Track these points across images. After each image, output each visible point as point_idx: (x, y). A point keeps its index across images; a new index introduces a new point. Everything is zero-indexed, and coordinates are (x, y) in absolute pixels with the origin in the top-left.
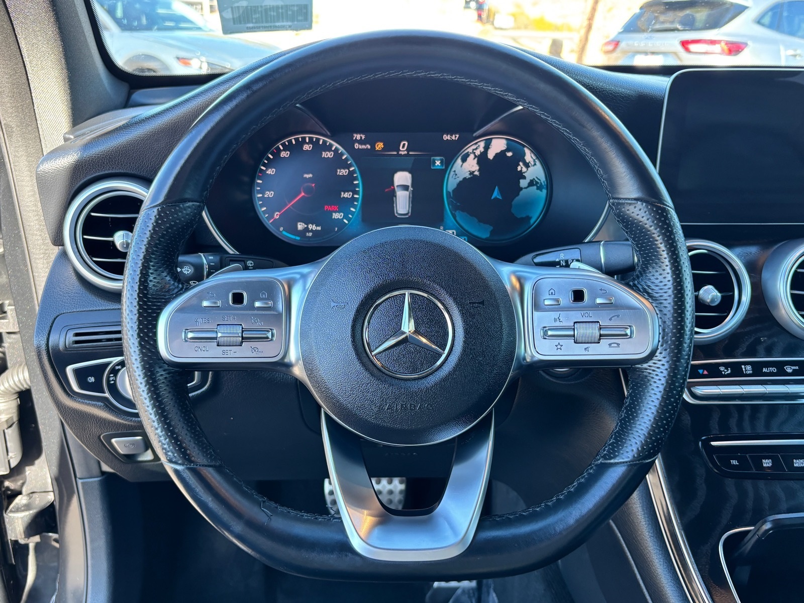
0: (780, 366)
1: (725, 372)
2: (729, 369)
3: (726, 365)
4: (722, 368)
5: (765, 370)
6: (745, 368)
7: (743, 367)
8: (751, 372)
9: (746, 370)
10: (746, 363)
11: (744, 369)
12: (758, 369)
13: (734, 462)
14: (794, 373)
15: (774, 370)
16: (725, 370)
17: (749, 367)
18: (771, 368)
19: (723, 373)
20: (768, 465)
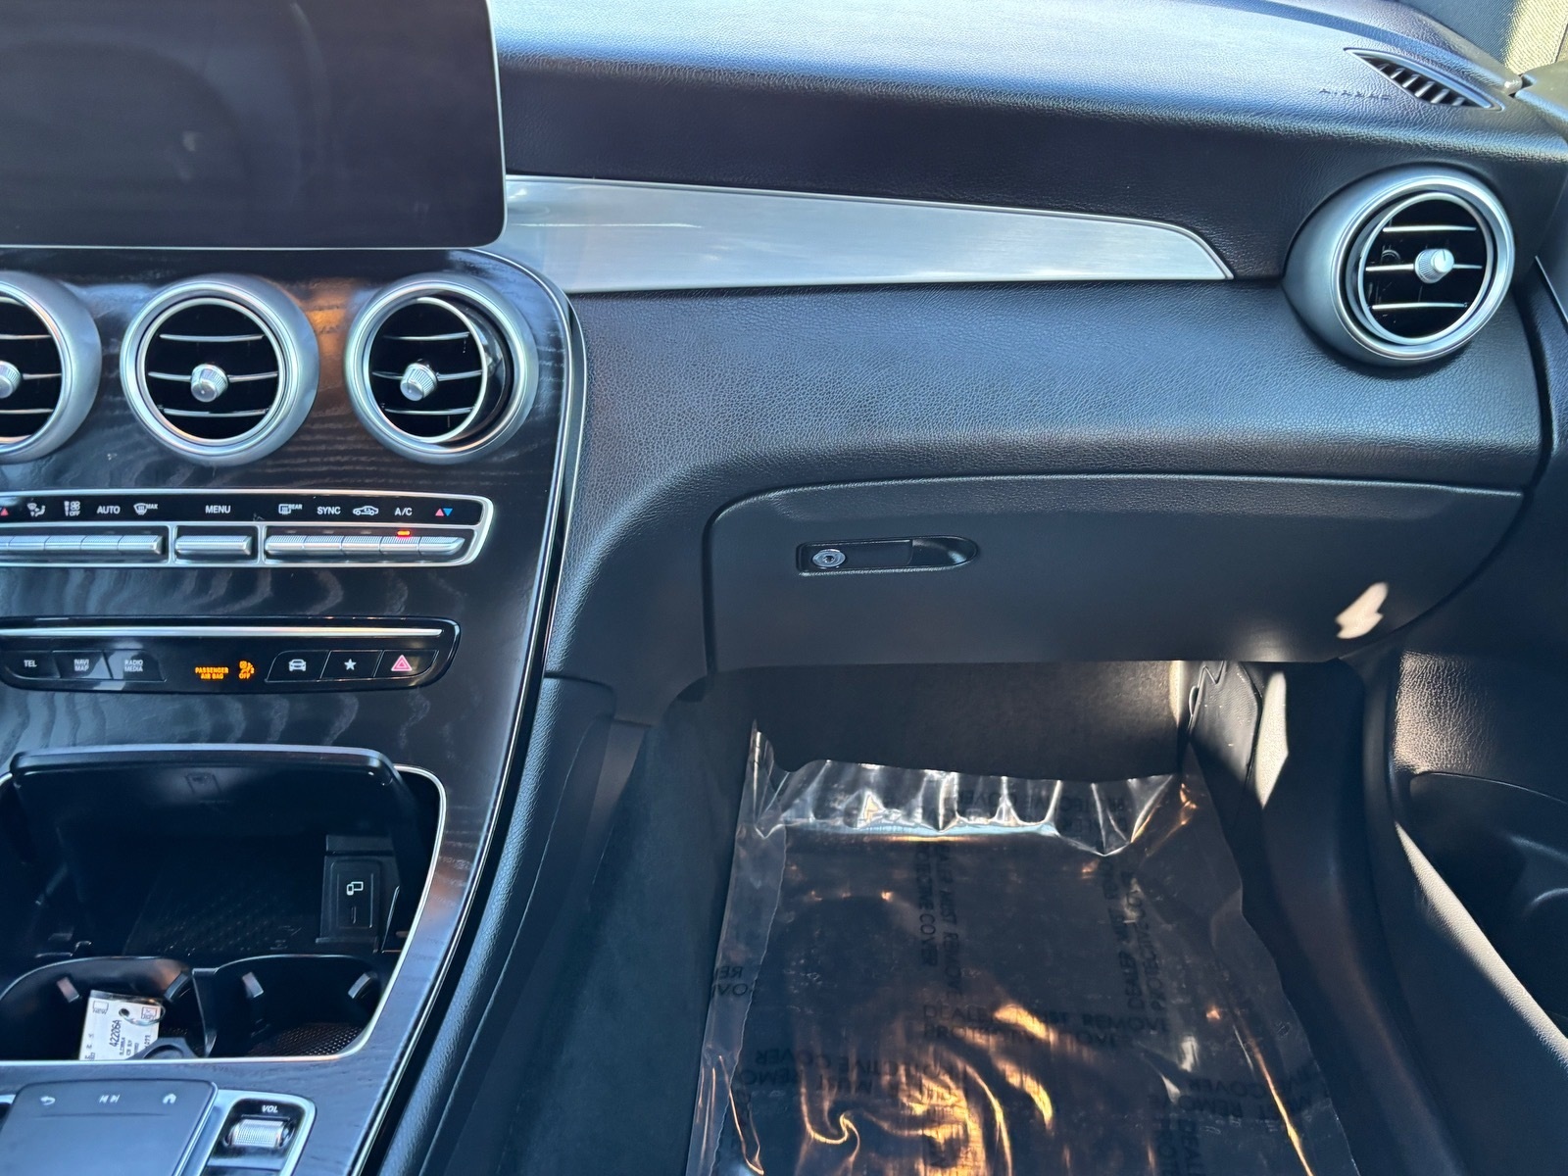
0: (127, 504)
1: (35, 512)
2: (44, 507)
3: (39, 501)
4: (32, 506)
5: (101, 510)
6: (70, 506)
7: (67, 503)
8: (78, 513)
9: (70, 510)
10: (71, 498)
11: (67, 509)
12: (89, 508)
13: (30, 663)
14: (150, 516)
15: (116, 509)
16: (37, 510)
17: (76, 505)
18: (111, 507)
19: (32, 514)
20: (82, 669)
